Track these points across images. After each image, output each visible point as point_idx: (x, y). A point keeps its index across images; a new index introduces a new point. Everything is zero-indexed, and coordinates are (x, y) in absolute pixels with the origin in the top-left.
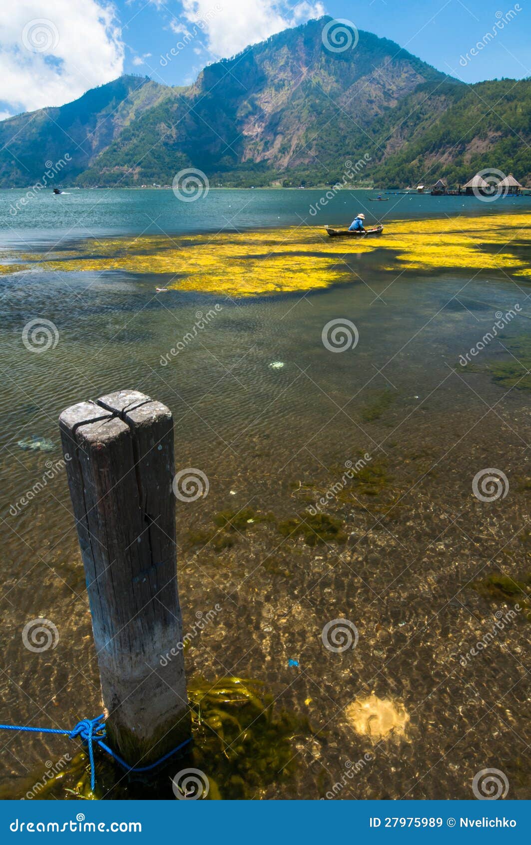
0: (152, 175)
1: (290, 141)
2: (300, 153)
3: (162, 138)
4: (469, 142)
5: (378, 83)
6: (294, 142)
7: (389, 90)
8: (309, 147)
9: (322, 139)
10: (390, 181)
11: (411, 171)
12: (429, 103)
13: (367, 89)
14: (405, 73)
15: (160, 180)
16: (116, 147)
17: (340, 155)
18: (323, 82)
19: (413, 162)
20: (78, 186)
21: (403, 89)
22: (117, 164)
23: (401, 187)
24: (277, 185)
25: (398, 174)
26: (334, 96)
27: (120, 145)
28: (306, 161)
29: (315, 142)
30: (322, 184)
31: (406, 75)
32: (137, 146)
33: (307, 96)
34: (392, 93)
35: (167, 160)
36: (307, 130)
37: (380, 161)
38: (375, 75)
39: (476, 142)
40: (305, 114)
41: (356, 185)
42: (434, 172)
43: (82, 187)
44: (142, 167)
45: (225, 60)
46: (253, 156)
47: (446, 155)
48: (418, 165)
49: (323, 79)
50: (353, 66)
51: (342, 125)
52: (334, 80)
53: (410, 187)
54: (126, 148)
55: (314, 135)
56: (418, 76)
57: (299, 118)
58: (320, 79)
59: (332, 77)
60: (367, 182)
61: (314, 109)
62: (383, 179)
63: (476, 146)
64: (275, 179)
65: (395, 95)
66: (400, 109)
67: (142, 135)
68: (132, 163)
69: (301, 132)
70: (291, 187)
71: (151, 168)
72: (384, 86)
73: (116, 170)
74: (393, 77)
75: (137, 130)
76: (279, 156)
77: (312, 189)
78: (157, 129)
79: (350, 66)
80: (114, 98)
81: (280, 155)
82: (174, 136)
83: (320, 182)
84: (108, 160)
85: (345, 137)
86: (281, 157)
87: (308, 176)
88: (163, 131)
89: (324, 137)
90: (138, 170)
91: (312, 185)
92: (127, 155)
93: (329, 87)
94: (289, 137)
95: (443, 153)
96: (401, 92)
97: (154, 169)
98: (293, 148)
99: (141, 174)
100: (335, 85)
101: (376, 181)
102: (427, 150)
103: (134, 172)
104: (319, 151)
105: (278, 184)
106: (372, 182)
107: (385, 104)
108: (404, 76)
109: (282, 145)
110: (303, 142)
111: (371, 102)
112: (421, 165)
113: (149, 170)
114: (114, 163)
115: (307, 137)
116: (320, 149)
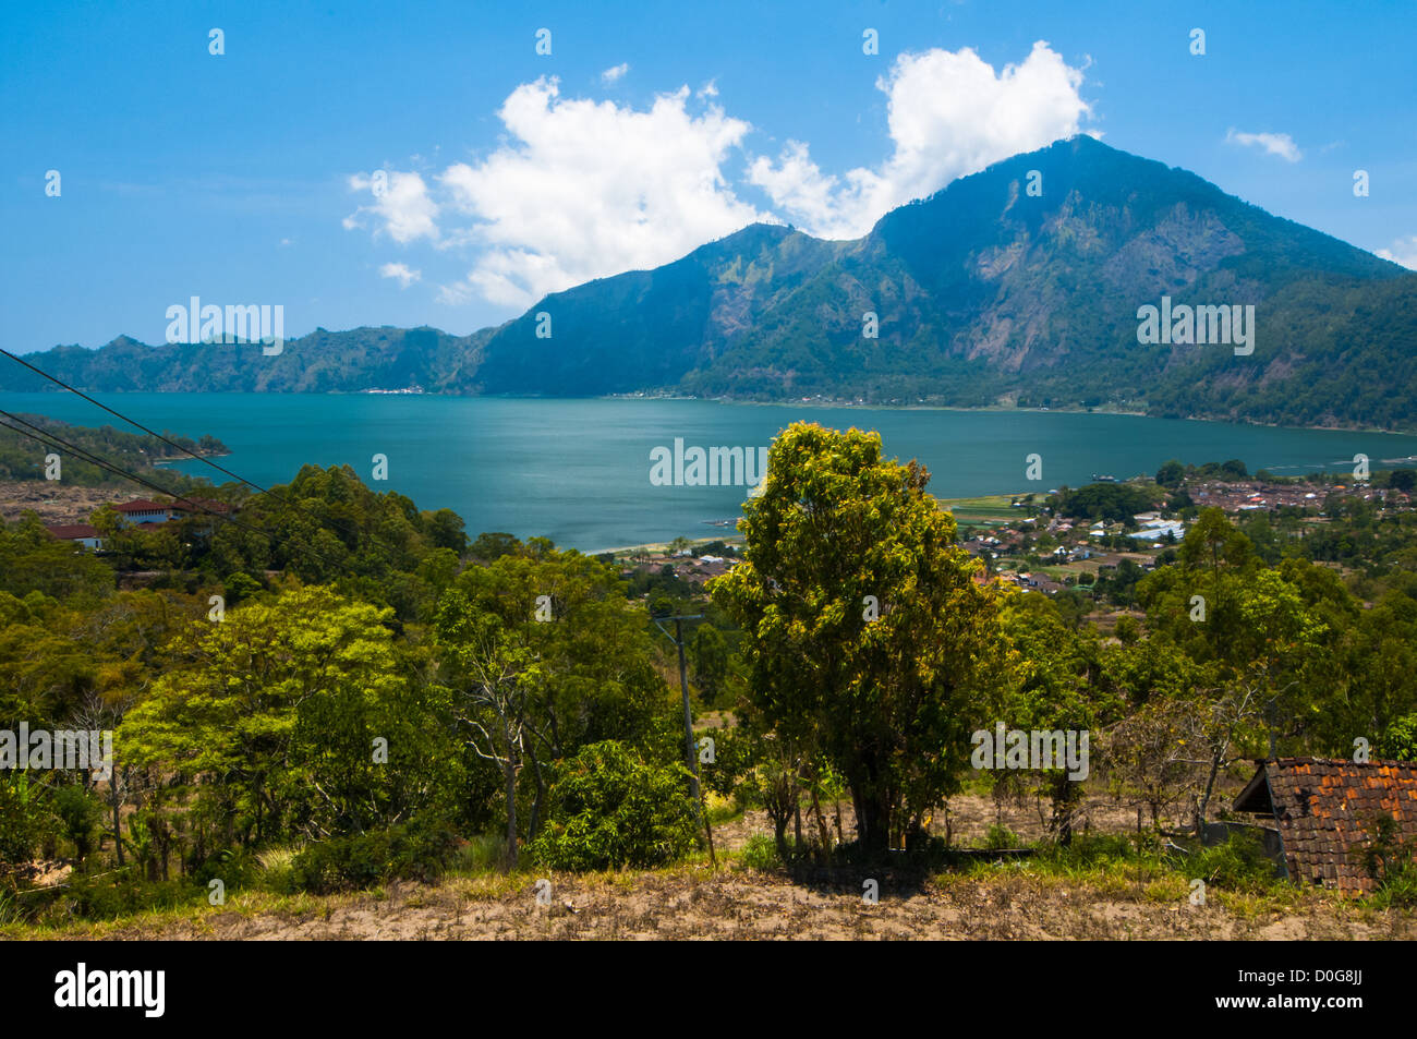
0: (813, 381)
1: (1023, 329)
2: (1040, 349)
3: (826, 327)
4: (1268, 363)
5: (1166, 244)
6: (1032, 332)
7: (1183, 254)
8: (1055, 341)
9: (1075, 329)
10: (1168, 406)
11: (1196, 396)
12: (1237, 288)
13: (1149, 253)
14: (1210, 229)
15: (824, 389)
16: (753, 338)
17: (1103, 356)
18: (1077, 235)
19: (1199, 384)
20: (694, 393)
21: (1205, 254)
22: (759, 365)
23: (1181, 415)
24: (1008, 402)
25: (1177, 399)
26: (1094, 260)
27: (760, 335)
28: (1050, 363)
29: (1064, 335)
30: (1075, 404)
31: (1211, 232)
32: (789, 338)
33: (1052, 259)
34: (1189, 259)
35: (832, 357)
36: (1052, 315)
37: (1162, 370)
38: (1161, 230)
39: (1277, 364)
40: (1048, 290)
41: (1124, 407)
42: (1224, 398)
43: (700, 396)
44: (797, 370)
45: (918, 200)
46: (964, 349)
47: (1241, 377)
48: (1206, 387)
49: (1077, 233)
50: (1126, 211)
51: (1107, 308)
52: (1096, 233)
53: (1194, 416)
54: (770, 341)
55: (1061, 324)
56: (1230, 234)
57: (1039, 295)
58: (1071, 232)
59: (1092, 229)
60: (1138, 404)
61: (1063, 283)
62: (1159, 404)
63: (1275, 370)
64: (1003, 392)
65: (1194, 263)
66: (1195, 292)
67: (793, 321)
68: (781, 363)
69: (1043, 318)
70: (1030, 407)
71: (811, 371)
72: (1175, 248)
73: (753, 373)
74: (1189, 235)
75: (787, 314)
76: (1007, 354)
77: (1060, 411)
78: (817, 312)
79: (1121, 212)
80: (739, 257)
81: (1008, 350)
82: (842, 322)
83: (1072, 401)
84: (741, 357)
85: (1112, 326)
86: (1011, 353)
87: (1053, 388)
88: (826, 316)
89: (1079, 327)
90: (791, 374)
91: (1059, 405)
92: (772, 351)
93: (1088, 245)
94: (1023, 323)
95: (1238, 374)
96: (1203, 258)
97: (815, 373)
98: (1029, 341)
99: (794, 379)
100: (1098, 241)
101: (1151, 404)
102: (1218, 367)
103: (784, 377)
104: (1072, 348)
105: (1008, 400)
106: (1147, 404)
107: (1178, 275)
108: (1207, 233)
109: (1010, 335)
110: (1045, 334)
111: (1154, 273)
112: (1209, 387)
113: (807, 375)
114: (753, 361)
115: (1051, 325)
116: (1073, 344)
